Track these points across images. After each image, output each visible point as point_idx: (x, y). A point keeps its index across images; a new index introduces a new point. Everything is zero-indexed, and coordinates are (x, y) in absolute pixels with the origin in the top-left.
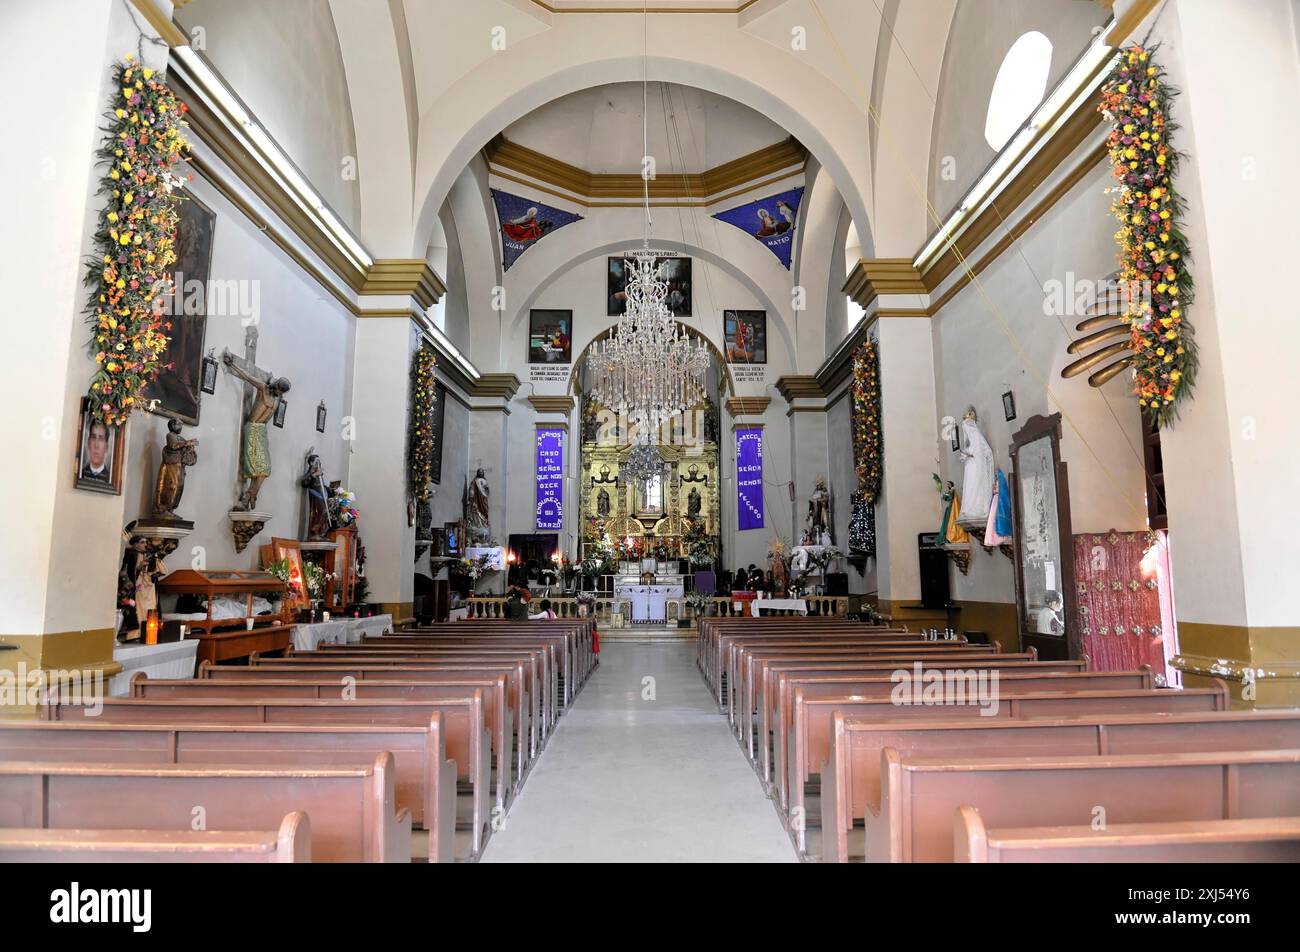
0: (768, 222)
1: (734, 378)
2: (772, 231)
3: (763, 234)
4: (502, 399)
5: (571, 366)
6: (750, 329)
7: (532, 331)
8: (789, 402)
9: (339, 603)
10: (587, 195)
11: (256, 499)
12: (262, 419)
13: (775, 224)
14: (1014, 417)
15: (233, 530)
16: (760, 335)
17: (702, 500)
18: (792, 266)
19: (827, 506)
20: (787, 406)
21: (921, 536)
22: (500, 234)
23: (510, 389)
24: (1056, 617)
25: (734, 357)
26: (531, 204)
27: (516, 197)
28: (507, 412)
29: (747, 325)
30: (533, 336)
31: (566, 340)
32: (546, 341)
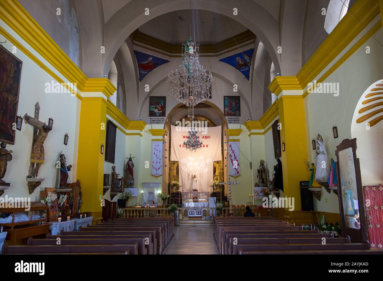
0: (240, 62)
1: (228, 122)
2: (242, 65)
3: (238, 67)
4: (139, 131)
5: (165, 118)
6: (234, 103)
7: (150, 105)
8: (249, 131)
9: (72, 213)
10: (171, 53)
11: (38, 173)
12: (41, 141)
13: (243, 63)
14: (337, 137)
15: (28, 185)
16: (238, 105)
17: (216, 169)
18: (250, 79)
19: (264, 171)
20: (249, 133)
21: (301, 182)
22: (138, 68)
23: (142, 127)
24: (357, 221)
25: (228, 114)
26: (150, 56)
27: (144, 54)
28: (141, 136)
29: (233, 102)
30: (151, 106)
31: (163, 108)
32: (156, 108)
